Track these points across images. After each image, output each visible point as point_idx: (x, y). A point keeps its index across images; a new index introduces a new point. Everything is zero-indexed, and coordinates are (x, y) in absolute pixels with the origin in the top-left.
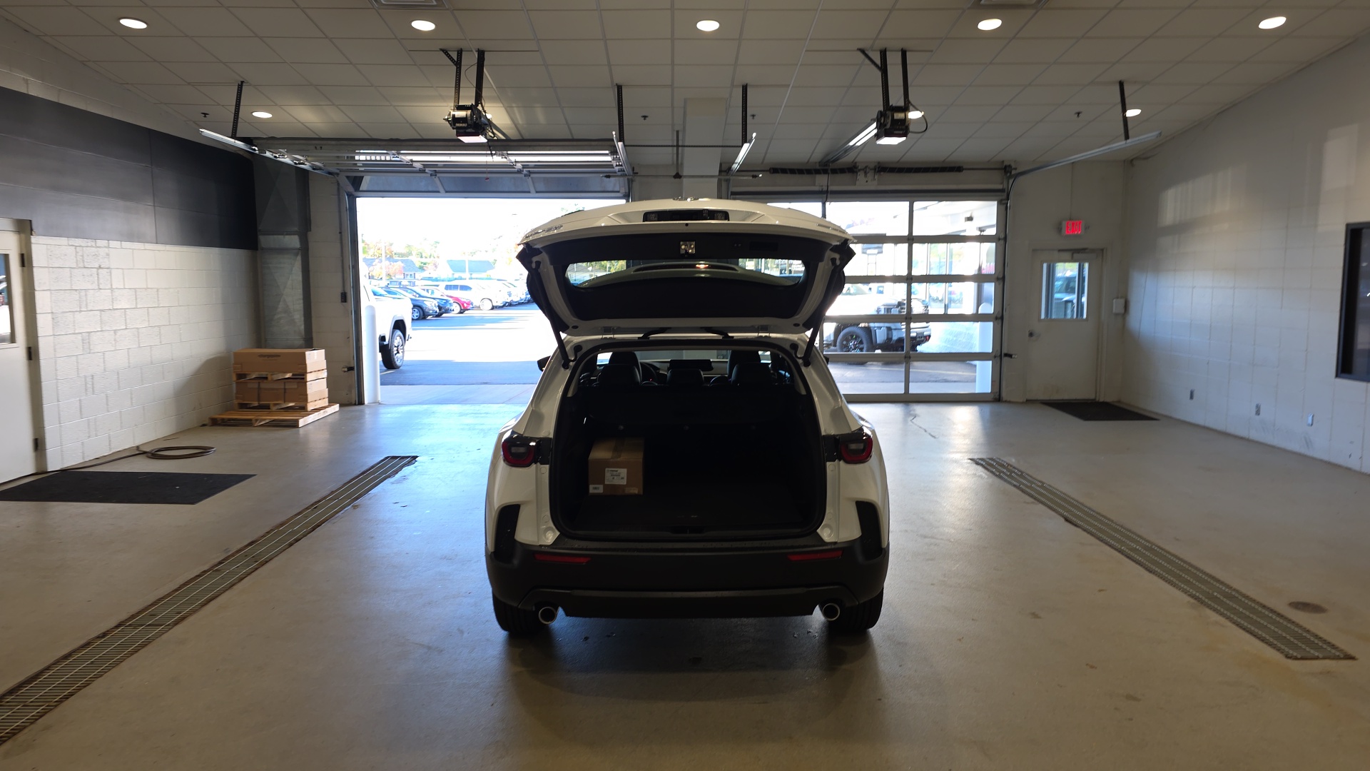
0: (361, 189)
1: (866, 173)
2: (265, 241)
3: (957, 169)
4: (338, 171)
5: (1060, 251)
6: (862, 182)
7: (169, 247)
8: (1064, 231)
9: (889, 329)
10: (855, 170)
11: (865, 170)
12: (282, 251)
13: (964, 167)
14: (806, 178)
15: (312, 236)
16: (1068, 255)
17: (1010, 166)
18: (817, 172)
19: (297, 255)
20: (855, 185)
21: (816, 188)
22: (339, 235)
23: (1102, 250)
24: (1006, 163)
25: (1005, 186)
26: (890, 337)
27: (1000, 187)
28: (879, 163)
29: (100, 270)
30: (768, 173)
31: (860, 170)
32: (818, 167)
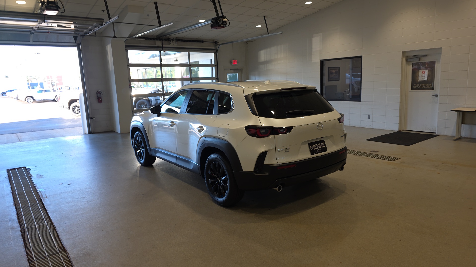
3: (202, 41)
5: (231, 70)
6: (172, 44)
8: (233, 63)
9: (156, 99)
10: (170, 39)
11: (173, 40)
13: (204, 41)
14: (152, 41)
16: (232, 71)
17: (217, 41)
20: (169, 45)
23: (241, 69)
24: (215, 41)
25: (215, 48)
26: (157, 102)
27: (214, 48)
28: (177, 37)
32: (156, 38)
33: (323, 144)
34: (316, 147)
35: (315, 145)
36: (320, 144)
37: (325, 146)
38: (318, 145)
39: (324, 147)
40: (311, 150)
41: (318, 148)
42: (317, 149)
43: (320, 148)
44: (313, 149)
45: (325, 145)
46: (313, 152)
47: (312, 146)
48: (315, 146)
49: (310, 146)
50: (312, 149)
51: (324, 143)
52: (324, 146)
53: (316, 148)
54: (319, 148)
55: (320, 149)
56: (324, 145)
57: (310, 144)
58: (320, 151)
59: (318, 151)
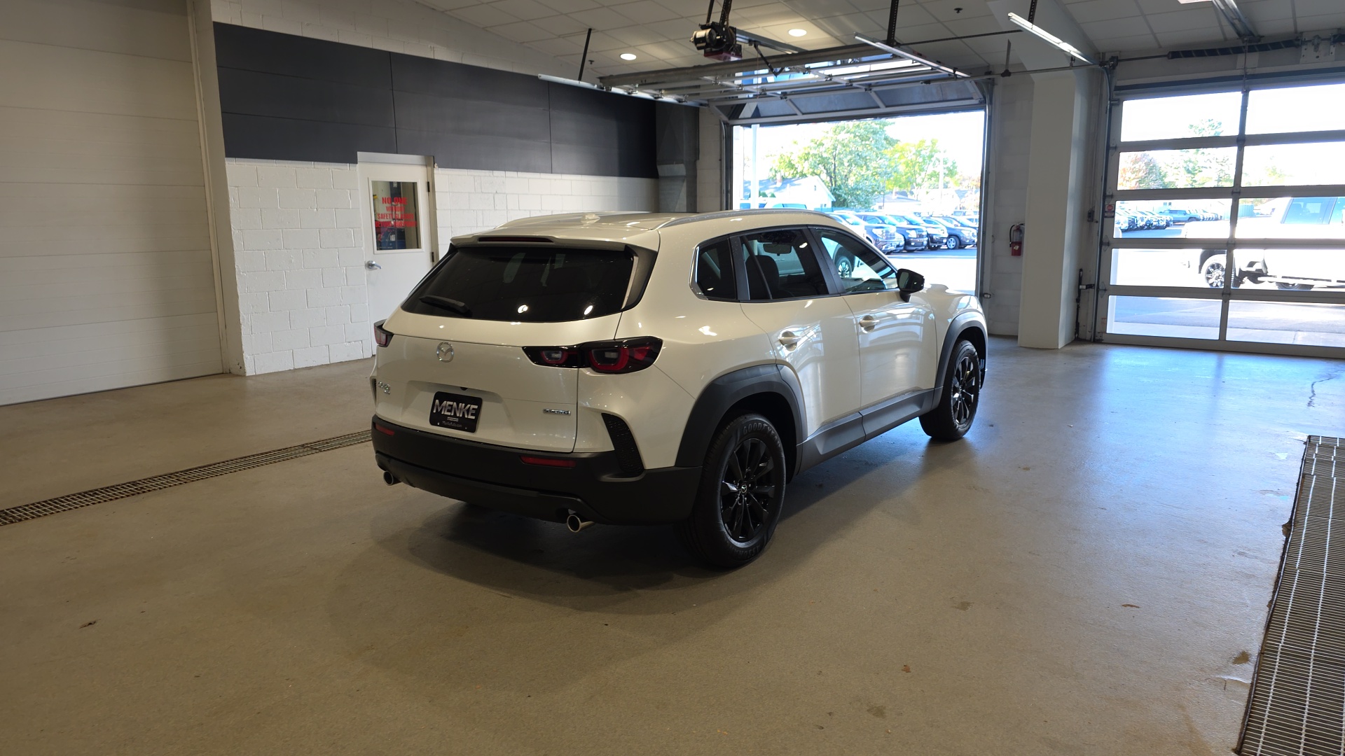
0: (740, 117)
1: (1316, 47)
2: (663, 170)
4: (706, 102)
6: (1309, 57)
7: (579, 177)
10: (1296, 43)
11: (1316, 41)
12: (673, 178)
14: (1223, 60)
15: (700, 164)
18: (1238, 50)
19: (683, 181)
20: (1298, 62)
21: (1238, 72)
22: (719, 162)
29: (496, 196)
30: (1166, 58)
31: (1305, 42)
33: (473, 409)
34: (450, 408)
35: (451, 403)
36: (465, 406)
37: (473, 418)
38: (458, 405)
39: (470, 417)
40: (434, 412)
41: (455, 413)
42: (449, 414)
43: (459, 417)
44: (441, 410)
45: (477, 413)
46: (436, 418)
47: (441, 403)
48: (449, 405)
49: (437, 401)
50: (437, 410)
51: (476, 407)
52: (472, 415)
53: (449, 411)
54: (455, 416)
55: (457, 420)
56: (474, 412)
57: (441, 396)
58: (454, 425)
59: (450, 422)
